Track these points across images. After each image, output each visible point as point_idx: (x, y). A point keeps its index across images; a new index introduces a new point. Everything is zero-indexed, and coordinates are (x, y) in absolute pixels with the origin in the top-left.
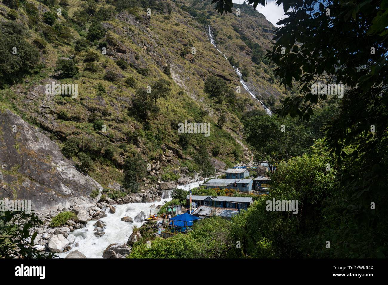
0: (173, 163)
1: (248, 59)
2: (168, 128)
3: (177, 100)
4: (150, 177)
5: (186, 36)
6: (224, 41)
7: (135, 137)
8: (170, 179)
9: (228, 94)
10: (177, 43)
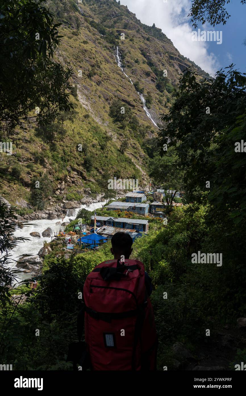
0: (77, 184)
1: (153, 86)
2: (73, 151)
3: (83, 123)
4: (56, 196)
5: (94, 56)
6: (131, 65)
7: (42, 157)
8: (74, 199)
9: (132, 120)
10: (84, 63)
